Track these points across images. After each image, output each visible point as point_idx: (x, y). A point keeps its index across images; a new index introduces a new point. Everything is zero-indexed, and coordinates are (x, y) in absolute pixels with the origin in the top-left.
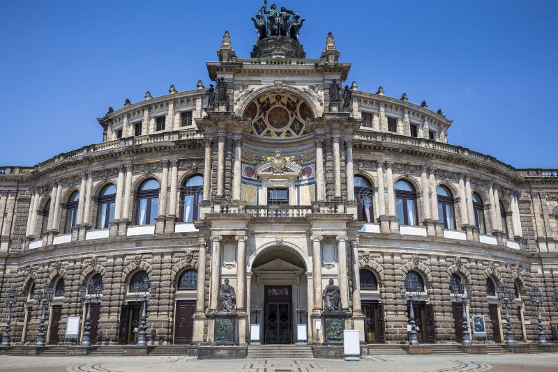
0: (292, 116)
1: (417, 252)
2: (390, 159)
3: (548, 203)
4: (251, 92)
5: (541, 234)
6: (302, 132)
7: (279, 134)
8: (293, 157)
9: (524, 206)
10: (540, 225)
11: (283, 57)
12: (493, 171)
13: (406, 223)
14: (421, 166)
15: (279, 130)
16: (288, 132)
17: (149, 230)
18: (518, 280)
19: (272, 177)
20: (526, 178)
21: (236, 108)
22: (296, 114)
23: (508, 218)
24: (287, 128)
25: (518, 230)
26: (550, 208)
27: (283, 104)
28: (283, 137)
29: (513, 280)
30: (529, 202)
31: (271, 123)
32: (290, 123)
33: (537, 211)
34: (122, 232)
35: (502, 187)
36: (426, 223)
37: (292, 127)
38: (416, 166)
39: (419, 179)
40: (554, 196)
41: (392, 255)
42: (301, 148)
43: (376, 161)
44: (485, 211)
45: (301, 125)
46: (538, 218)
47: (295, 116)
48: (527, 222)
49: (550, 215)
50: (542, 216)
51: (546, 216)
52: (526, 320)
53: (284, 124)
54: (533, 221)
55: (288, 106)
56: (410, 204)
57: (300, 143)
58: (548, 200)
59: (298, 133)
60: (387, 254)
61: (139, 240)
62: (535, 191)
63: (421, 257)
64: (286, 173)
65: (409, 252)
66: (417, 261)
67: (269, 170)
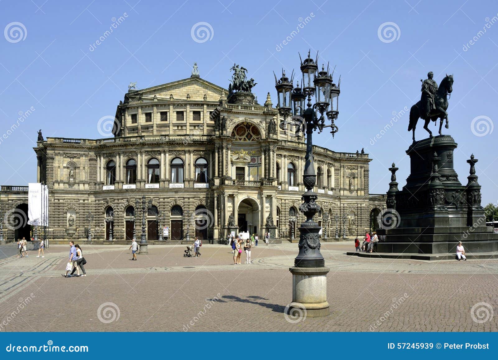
0: (247, 131)
1: (295, 198)
2: (286, 154)
3: (347, 171)
4: (235, 123)
5: (342, 186)
6: (251, 140)
7: (240, 139)
8: (247, 152)
9: (337, 172)
10: (342, 182)
11: (248, 103)
12: (326, 156)
13: (290, 185)
14: (298, 157)
15: (240, 137)
16: (245, 139)
17: (181, 185)
18: (330, 209)
19: (238, 162)
20: (339, 158)
21: (228, 130)
22: (250, 131)
23: (329, 178)
24: (244, 136)
25: (333, 185)
26: (347, 174)
27: (244, 126)
28: (242, 141)
29: (328, 210)
30: (338, 170)
31: (238, 134)
32: (246, 134)
33: (342, 175)
34: (166, 186)
35: (329, 163)
36: (298, 185)
37: (247, 136)
38: (296, 156)
39: (297, 162)
40: (349, 167)
41: (285, 200)
42: (250, 148)
43: (281, 155)
44: (321, 176)
45: (251, 136)
46: (342, 179)
47: (249, 131)
48: (337, 180)
49: (347, 177)
50: (344, 177)
51: (345, 177)
52: (331, 227)
53: (243, 135)
54: (340, 180)
55: (246, 126)
56: (292, 174)
57: (251, 145)
58: (347, 169)
59: (249, 140)
60: (283, 199)
61: (177, 191)
62: (342, 164)
63: (296, 200)
64: (245, 161)
65: (292, 198)
66: (293, 202)
67: (237, 159)
